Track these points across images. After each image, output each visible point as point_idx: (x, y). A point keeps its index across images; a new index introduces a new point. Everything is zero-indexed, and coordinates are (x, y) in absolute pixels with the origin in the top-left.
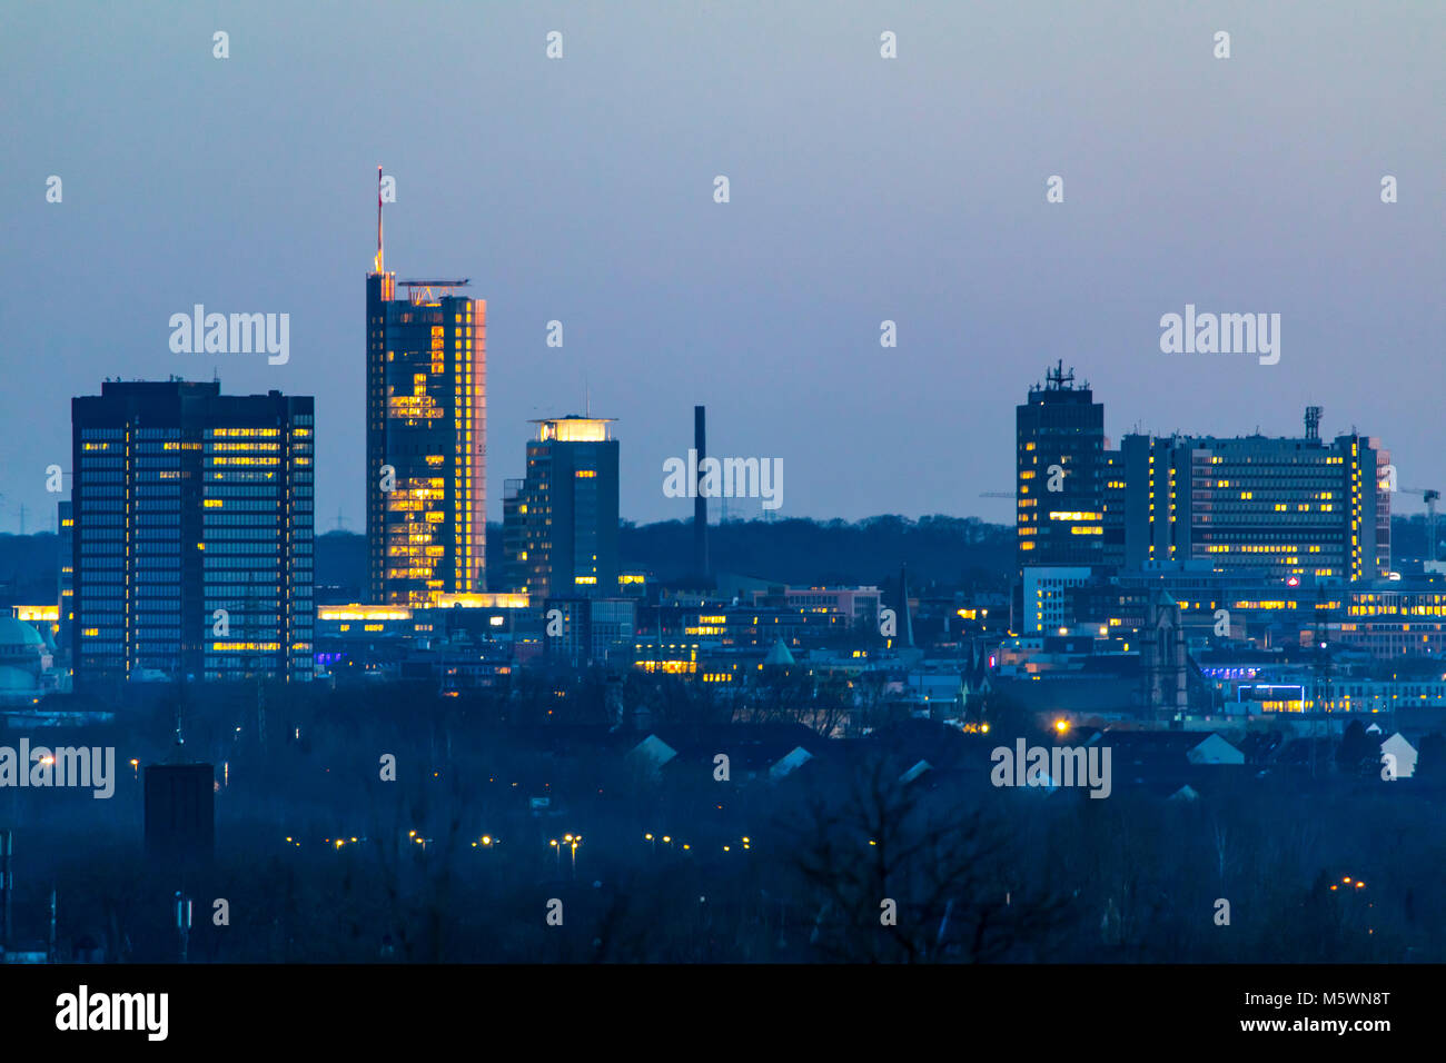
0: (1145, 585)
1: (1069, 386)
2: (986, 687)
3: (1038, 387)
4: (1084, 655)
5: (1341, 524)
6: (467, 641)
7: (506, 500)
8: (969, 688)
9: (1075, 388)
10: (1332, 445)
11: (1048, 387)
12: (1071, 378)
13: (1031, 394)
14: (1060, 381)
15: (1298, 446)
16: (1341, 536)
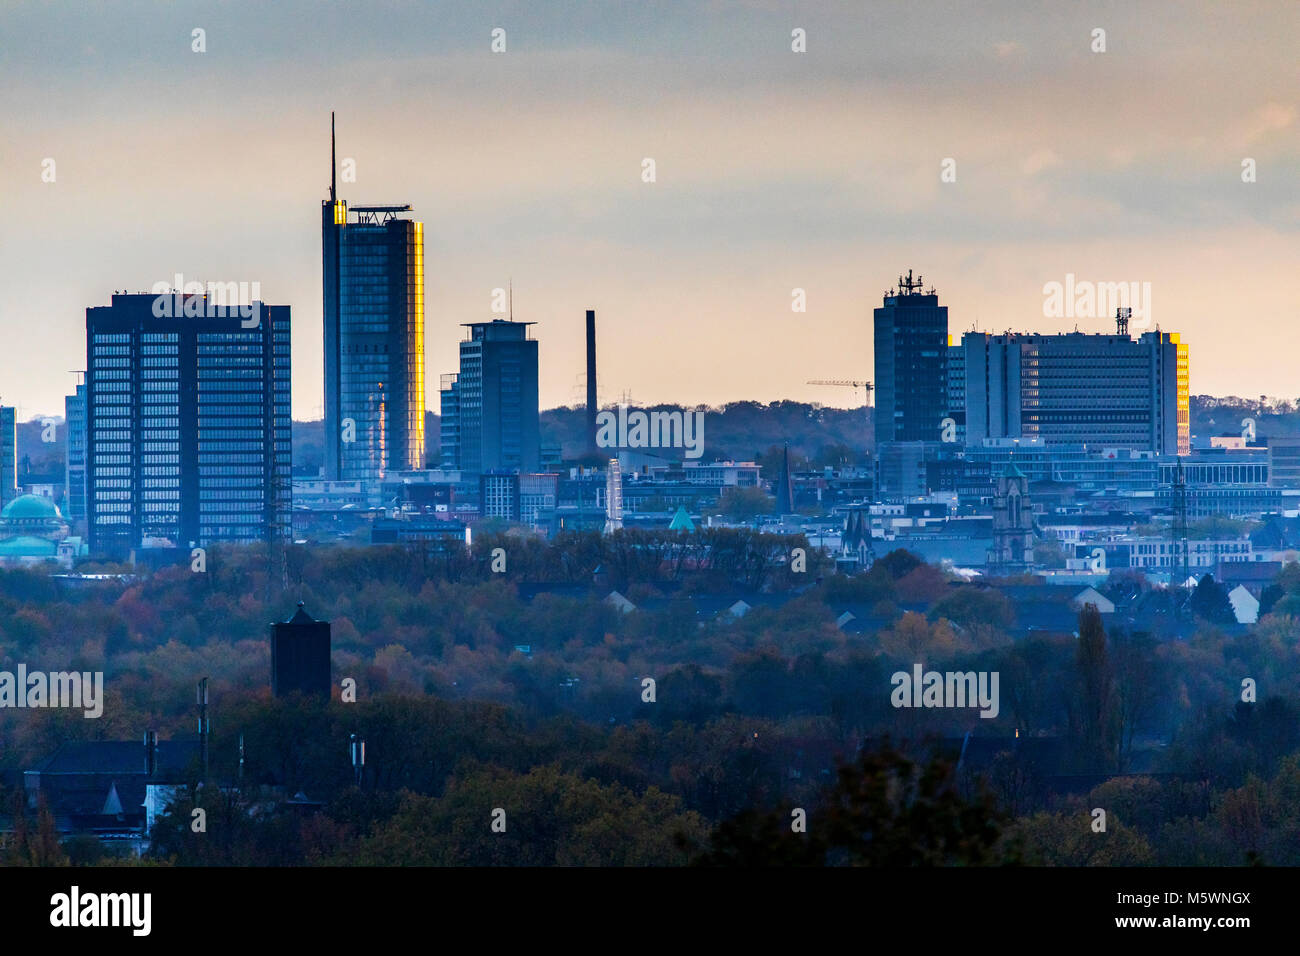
0: (987, 458)
1: (918, 292)
2: (863, 547)
3: (892, 292)
4: (939, 520)
5: (1147, 406)
6: (414, 511)
7: (442, 392)
8: (849, 547)
9: (924, 293)
10: (1139, 340)
11: (901, 293)
12: (920, 285)
13: (886, 299)
14: (911, 287)
15: (1111, 341)
16: (1147, 417)
